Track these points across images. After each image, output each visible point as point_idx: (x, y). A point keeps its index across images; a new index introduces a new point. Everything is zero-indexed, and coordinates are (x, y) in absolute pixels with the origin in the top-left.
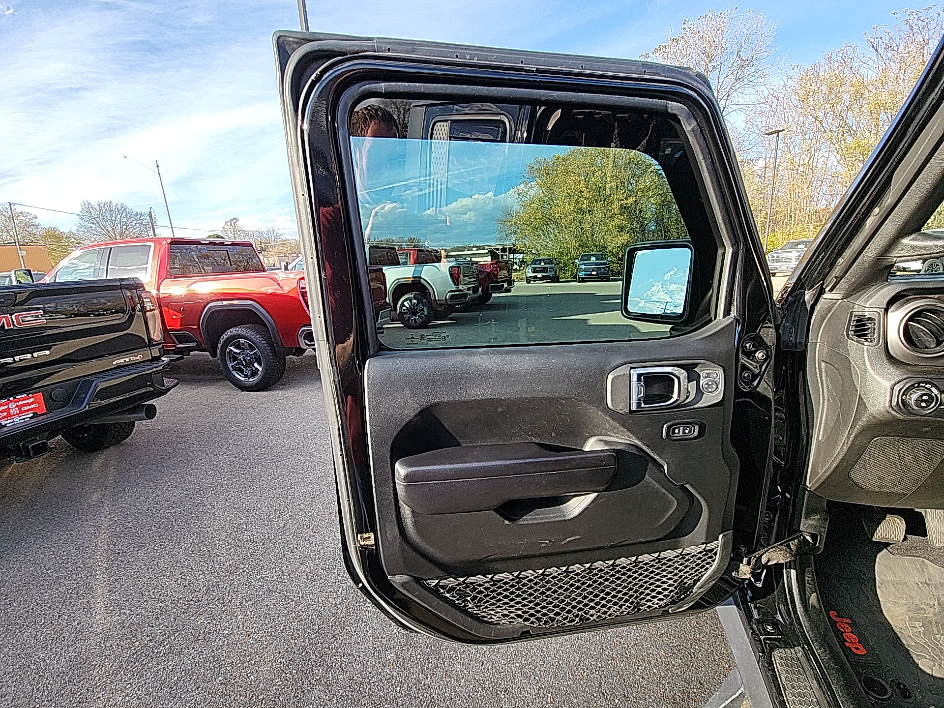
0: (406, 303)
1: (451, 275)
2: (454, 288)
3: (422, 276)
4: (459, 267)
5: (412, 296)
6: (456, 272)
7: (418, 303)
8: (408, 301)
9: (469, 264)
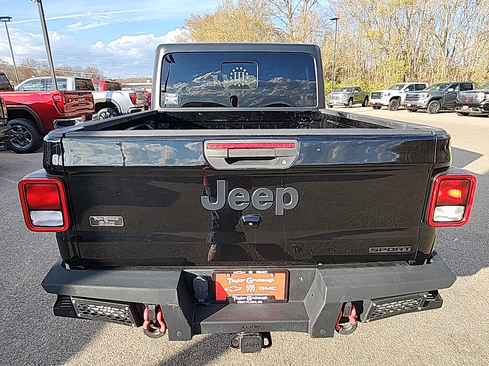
0: (102, 115)
1: (131, 98)
2: (133, 106)
3: (112, 98)
4: (135, 94)
5: (106, 110)
6: (134, 96)
7: (110, 115)
8: (104, 114)
9: (142, 92)
